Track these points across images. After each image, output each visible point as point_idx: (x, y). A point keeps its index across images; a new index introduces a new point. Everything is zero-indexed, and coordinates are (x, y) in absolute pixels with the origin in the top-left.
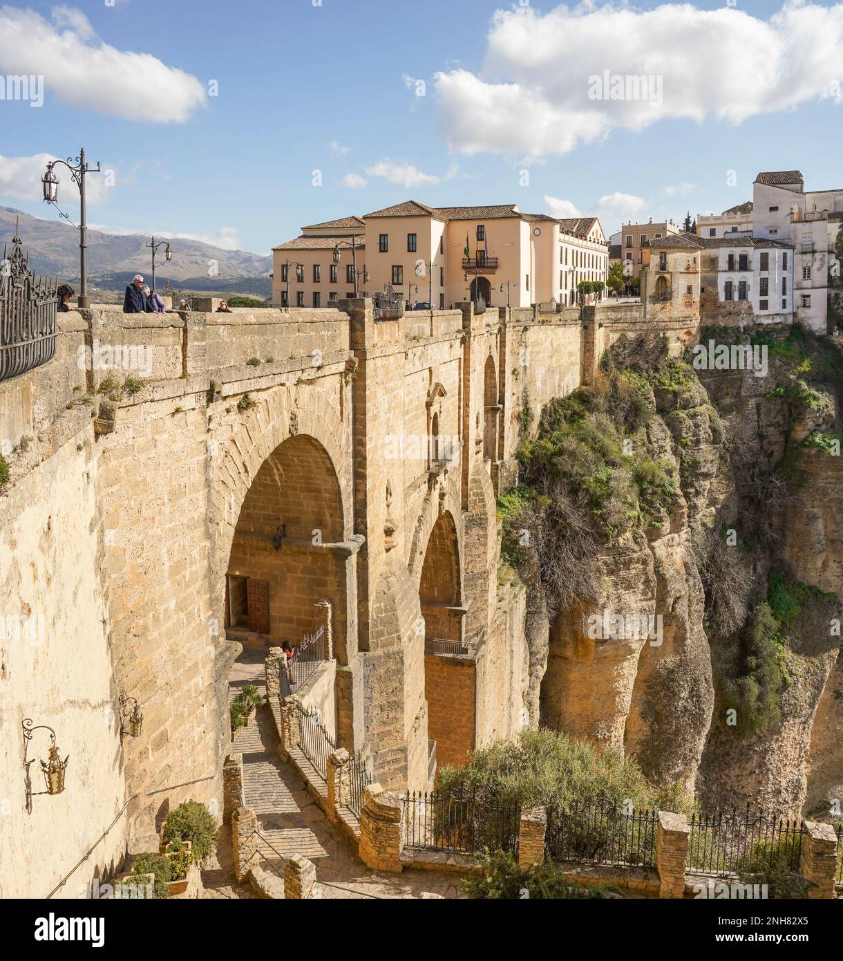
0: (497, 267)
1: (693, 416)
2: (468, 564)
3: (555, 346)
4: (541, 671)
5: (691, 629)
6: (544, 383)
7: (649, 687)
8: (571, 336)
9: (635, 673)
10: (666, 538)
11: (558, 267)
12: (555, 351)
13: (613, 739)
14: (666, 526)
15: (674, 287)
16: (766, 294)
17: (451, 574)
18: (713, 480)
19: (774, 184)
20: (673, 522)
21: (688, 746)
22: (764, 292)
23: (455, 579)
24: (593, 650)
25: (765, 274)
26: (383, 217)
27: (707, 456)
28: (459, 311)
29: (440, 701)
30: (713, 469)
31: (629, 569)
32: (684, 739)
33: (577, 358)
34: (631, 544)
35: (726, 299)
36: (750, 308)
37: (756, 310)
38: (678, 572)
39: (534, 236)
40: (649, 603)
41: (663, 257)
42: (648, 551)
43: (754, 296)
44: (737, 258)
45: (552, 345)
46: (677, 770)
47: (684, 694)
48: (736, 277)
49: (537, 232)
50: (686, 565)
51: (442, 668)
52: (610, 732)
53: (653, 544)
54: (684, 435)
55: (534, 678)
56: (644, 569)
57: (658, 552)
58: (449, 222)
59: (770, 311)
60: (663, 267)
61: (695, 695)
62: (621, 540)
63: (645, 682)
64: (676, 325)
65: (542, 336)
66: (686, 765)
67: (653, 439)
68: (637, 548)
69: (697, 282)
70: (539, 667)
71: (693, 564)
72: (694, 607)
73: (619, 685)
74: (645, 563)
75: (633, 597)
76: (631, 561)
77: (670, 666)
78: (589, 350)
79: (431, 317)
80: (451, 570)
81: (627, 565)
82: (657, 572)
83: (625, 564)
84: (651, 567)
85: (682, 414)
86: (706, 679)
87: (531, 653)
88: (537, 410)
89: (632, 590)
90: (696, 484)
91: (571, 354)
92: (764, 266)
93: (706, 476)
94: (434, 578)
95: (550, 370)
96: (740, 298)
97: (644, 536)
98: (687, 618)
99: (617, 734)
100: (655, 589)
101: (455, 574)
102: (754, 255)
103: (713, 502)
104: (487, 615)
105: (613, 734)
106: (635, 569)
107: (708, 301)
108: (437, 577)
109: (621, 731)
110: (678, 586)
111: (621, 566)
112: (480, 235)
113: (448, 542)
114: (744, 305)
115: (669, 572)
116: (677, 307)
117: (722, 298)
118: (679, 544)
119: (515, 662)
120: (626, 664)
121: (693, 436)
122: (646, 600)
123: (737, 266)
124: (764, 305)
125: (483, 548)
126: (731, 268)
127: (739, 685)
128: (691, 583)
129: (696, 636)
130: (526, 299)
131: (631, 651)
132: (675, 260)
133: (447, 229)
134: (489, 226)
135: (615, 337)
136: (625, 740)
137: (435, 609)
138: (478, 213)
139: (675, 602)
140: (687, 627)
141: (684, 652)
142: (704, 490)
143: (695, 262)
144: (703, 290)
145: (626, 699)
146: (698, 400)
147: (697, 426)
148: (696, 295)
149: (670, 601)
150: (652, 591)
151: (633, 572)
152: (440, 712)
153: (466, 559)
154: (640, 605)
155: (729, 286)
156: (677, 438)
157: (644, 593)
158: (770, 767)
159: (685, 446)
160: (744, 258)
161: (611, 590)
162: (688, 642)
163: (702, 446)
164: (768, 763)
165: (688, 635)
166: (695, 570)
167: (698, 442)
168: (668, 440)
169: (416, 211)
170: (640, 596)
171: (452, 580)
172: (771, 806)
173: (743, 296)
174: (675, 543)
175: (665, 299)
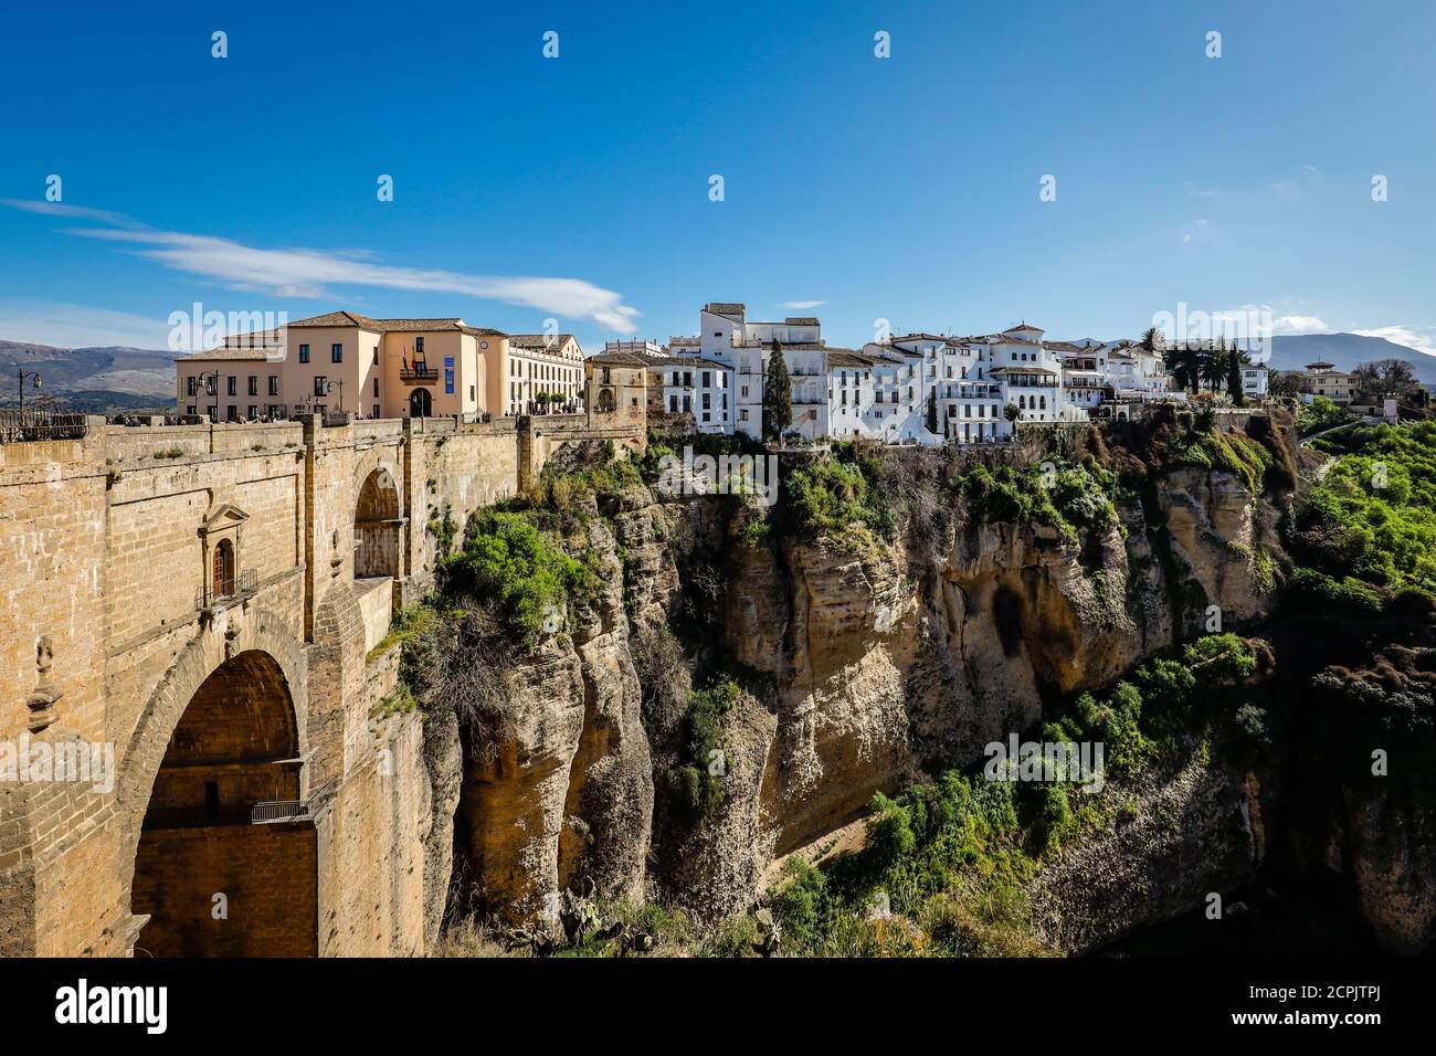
0: (436, 378)
1: (637, 517)
2: (314, 705)
3: (483, 454)
4: (451, 806)
5: (626, 729)
6: (470, 492)
7: (584, 797)
8: (506, 447)
9: (566, 785)
10: (596, 640)
11: (507, 379)
12: (483, 461)
13: (543, 864)
14: (597, 628)
15: (618, 399)
16: (709, 408)
17: (285, 721)
18: (657, 576)
19: (720, 314)
20: (604, 622)
21: (627, 853)
22: (706, 406)
23: (291, 727)
24: (515, 769)
25: (706, 390)
26: (304, 327)
27: (652, 555)
28: (299, 423)
29: (269, 879)
30: (656, 566)
31: (552, 677)
32: (623, 847)
33: (513, 466)
34: (556, 651)
35: (671, 410)
36: (694, 419)
37: (699, 421)
38: (611, 672)
39: (480, 349)
40: (577, 709)
41: (606, 371)
42: (574, 655)
43: (697, 409)
44: (681, 376)
45: (479, 455)
46: (617, 882)
47: (619, 799)
48: (680, 393)
49: (484, 345)
50: (621, 664)
51: (274, 838)
52: (538, 856)
53: (582, 647)
54: (628, 536)
55: (440, 815)
56: (570, 674)
57: (587, 654)
58: (385, 334)
59: (712, 422)
60: (607, 380)
61: (632, 796)
62: (544, 648)
63: (581, 792)
64: (621, 434)
65: (466, 445)
66: (626, 874)
67: (594, 542)
68: (561, 653)
69: (643, 395)
70: (448, 801)
71: (628, 662)
72: (629, 704)
73: (546, 803)
74: (570, 668)
75: (558, 706)
76: (554, 669)
77: (606, 770)
78: (525, 459)
79: (211, 432)
80: (285, 716)
81: (550, 674)
82: (586, 676)
83: (548, 672)
84: (578, 671)
85: (625, 516)
86: (643, 778)
87: (435, 787)
88: (460, 519)
89: (556, 698)
90: (640, 582)
91: (504, 463)
92: (706, 383)
93: (649, 573)
94: (263, 729)
95: (477, 480)
96: (684, 410)
97: (571, 640)
98: (620, 717)
99: (547, 858)
100: (583, 693)
101: (290, 720)
102: (696, 373)
103: (657, 598)
104: (342, 761)
105: (542, 859)
106: (560, 676)
107: (655, 414)
108: (267, 727)
109: (554, 854)
110: (610, 687)
111: (544, 675)
112: (420, 346)
113: (276, 684)
114: (689, 417)
115: (599, 673)
116: (622, 417)
117: (668, 409)
118: (612, 644)
119: (403, 804)
120: (554, 777)
121: (638, 536)
122: (573, 706)
123: (681, 381)
124: (706, 417)
125: (336, 684)
126: (676, 382)
127: (681, 775)
128: (626, 681)
129: (633, 734)
130: (469, 408)
131: (560, 763)
132: (619, 375)
133: (384, 341)
134: (428, 339)
135: (555, 445)
136: (559, 861)
137: (265, 766)
138: (419, 326)
139: (607, 702)
140: (621, 727)
141: (619, 752)
142: (648, 587)
143: (640, 376)
144: (650, 402)
145: (556, 818)
146: (641, 503)
147: (640, 527)
148: (643, 407)
149: (601, 703)
150: (580, 696)
151: (558, 679)
152: (273, 893)
153: (310, 700)
154: (566, 712)
155: (674, 401)
156: (620, 538)
157: (573, 699)
158: (721, 854)
159: (629, 546)
160: (688, 376)
161: (533, 703)
162: (624, 742)
163: (646, 545)
164: (718, 850)
165: (623, 735)
166: (631, 667)
167: (640, 542)
168: (610, 541)
169: (344, 321)
170: (566, 703)
171: (287, 727)
172: (725, 894)
173: (687, 408)
174: (606, 643)
175: (611, 410)
